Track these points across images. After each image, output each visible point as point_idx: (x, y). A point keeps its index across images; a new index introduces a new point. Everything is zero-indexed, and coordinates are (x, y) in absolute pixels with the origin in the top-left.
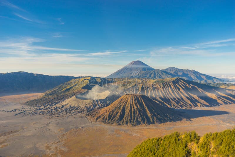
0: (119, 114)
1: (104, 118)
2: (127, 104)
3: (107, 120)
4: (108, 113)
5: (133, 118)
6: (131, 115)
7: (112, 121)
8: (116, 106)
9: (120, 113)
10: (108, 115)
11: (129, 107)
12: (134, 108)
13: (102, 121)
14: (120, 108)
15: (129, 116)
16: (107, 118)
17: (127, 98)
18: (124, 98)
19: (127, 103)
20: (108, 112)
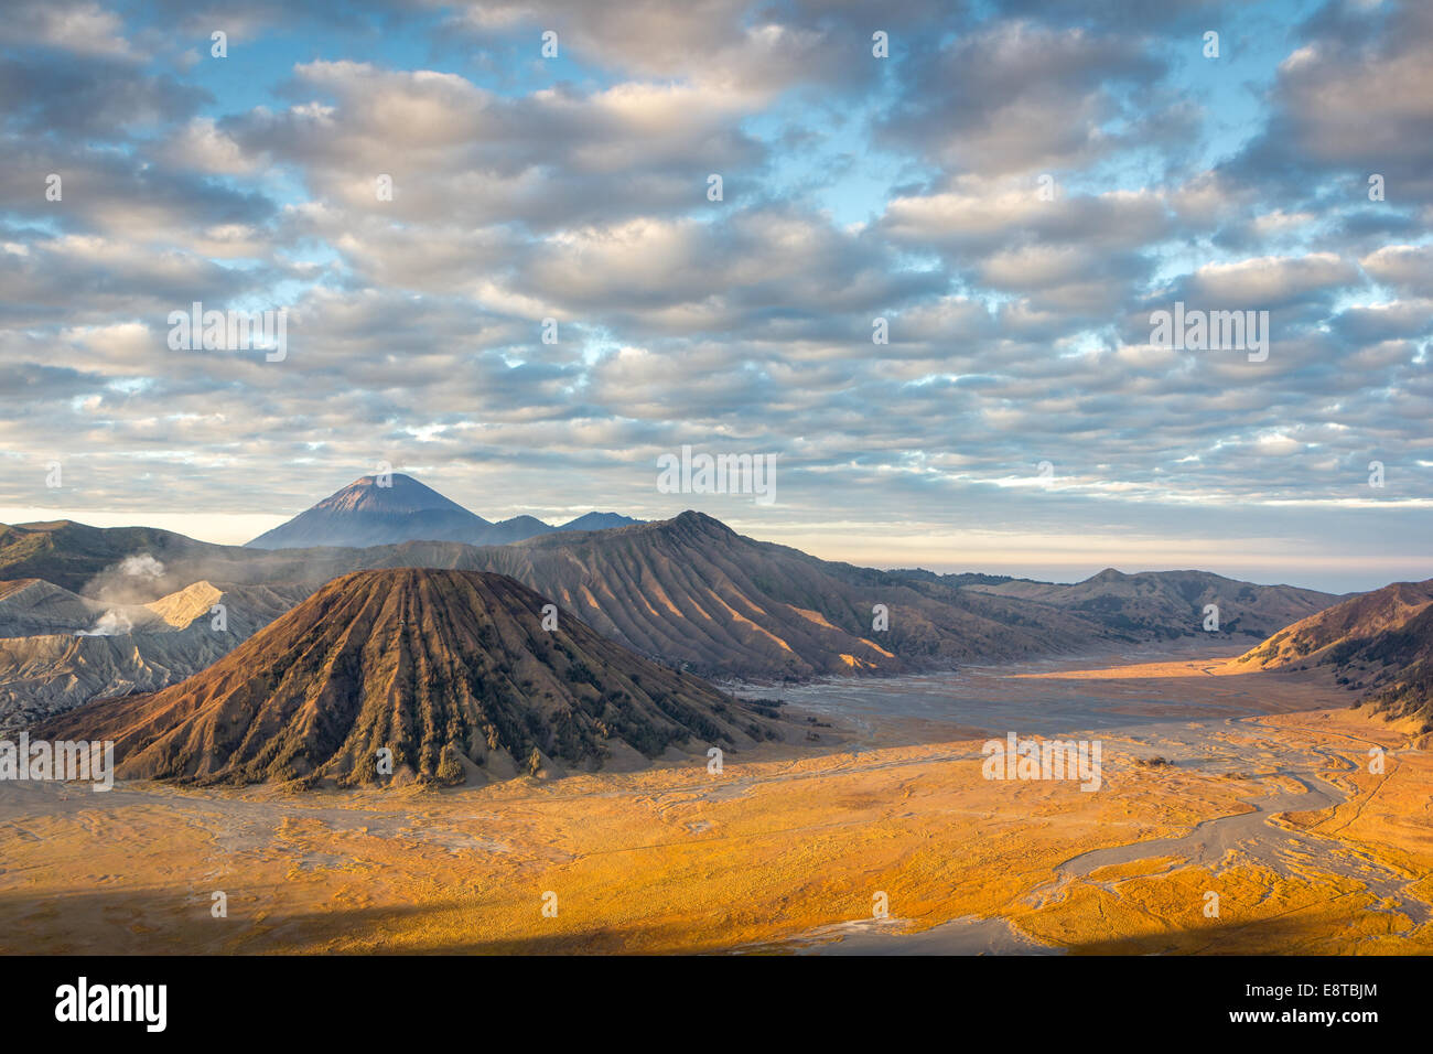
0: (309, 706)
1: (175, 747)
2: (375, 632)
3: (206, 763)
4: (213, 707)
5: (429, 735)
6: (411, 705)
7: (252, 763)
8: (285, 652)
9: (321, 703)
10: (213, 722)
11: (395, 656)
12: (429, 657)
13: (160, 771)
14: (316, 666)
15: (396, 718)
16: (207, 747)
17: (375, 588)
18: (349, 590)
19: (377, 629)
20: (215, 696)
